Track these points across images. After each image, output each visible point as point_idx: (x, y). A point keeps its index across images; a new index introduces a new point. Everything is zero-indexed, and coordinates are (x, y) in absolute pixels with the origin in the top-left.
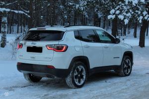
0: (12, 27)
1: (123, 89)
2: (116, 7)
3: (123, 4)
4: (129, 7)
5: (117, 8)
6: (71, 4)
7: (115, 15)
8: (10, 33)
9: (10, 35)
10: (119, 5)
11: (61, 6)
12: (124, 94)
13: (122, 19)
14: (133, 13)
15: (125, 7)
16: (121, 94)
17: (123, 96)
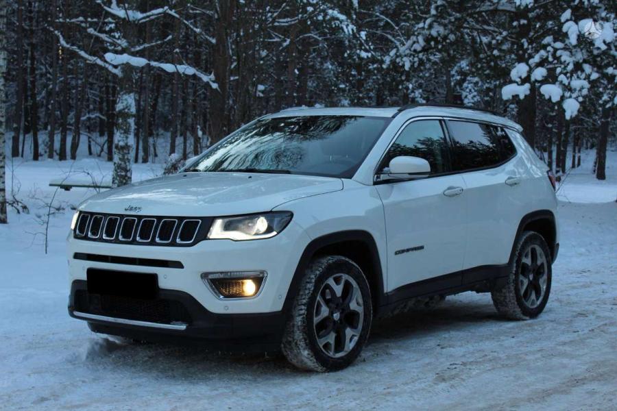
0: (151, 140)
1: (564, 344)
2: (531, 56)
3: (559, 45)
4: (580, 56)
5: (537, 59)
6: (364, 54)
7: (527, 86)
8: (145, 161)
9: (144, 166)
10: (545, 47)
11: (328, 65)
12: (565, 361)
13: (555, 99)
14: (595, 76)
15: (565, 57)
16: (556, 361)
17: (564, 367)
